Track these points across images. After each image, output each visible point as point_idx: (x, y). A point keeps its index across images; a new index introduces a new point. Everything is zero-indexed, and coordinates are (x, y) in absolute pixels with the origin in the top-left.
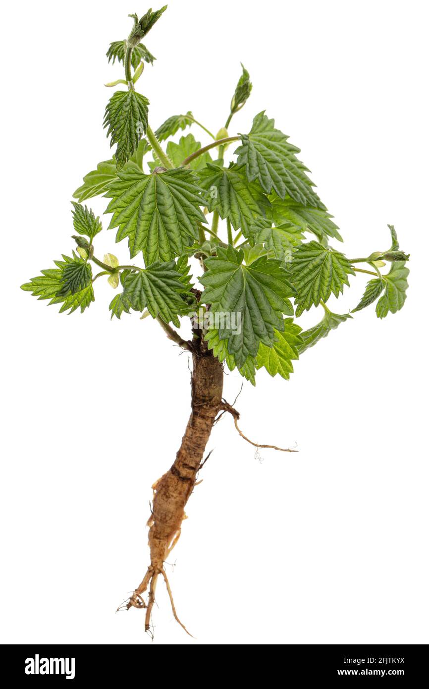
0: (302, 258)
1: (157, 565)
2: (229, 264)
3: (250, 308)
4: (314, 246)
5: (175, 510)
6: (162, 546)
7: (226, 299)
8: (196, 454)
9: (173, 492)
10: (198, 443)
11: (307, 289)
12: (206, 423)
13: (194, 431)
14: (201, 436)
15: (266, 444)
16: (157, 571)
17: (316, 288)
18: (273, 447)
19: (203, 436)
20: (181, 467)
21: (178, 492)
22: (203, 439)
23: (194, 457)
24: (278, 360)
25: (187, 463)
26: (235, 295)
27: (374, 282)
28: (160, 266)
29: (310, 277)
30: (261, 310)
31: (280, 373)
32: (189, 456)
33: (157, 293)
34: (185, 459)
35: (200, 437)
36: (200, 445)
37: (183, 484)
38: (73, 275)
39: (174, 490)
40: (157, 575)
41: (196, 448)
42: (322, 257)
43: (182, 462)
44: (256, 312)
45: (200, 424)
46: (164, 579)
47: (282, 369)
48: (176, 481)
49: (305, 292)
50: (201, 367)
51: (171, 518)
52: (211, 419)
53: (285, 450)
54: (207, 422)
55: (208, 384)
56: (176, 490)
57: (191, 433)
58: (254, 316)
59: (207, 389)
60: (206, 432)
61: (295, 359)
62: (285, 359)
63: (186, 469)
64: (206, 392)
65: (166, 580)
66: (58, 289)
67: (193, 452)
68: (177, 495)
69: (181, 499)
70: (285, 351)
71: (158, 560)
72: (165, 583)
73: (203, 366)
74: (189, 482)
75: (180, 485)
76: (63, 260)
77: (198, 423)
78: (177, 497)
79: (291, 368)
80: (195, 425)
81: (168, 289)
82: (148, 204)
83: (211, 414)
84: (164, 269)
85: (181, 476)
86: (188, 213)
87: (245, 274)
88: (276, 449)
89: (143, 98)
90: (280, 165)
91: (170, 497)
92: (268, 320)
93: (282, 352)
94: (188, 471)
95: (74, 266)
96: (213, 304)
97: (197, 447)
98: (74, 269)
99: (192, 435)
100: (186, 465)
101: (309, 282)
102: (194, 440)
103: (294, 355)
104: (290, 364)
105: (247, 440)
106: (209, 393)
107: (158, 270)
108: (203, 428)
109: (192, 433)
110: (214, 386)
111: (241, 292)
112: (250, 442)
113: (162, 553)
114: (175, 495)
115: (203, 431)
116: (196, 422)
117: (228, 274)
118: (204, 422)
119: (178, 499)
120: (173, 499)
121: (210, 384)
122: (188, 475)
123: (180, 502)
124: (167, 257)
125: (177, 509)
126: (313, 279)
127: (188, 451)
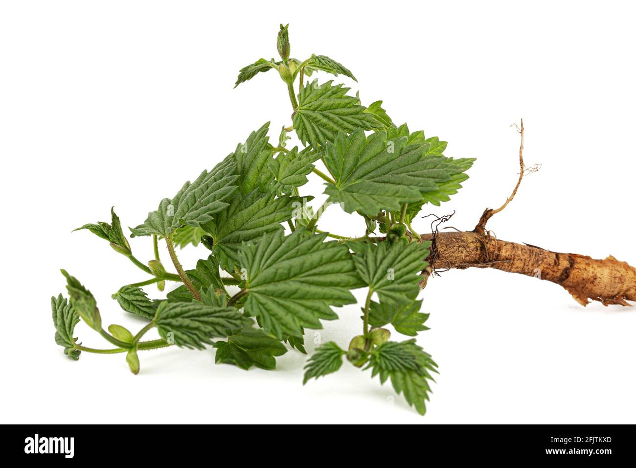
8: (541, 253)
9: (588, 272)
12: (505, 245)
13: (516, 257)
14: (520, 249)
15: (519, 162)
20: (559, 267)
25: (553, 261)
34: (550, 265)
37: (577, 263)
39: (586, 272)
43: (554, 267)
45: (507, 251)
48: (576, 270)
50: (447, 252)
55: (463, 243)
56: (586, 270)
57: (519, 261)
59: (469, 245)
63: (560, 262)
64: (472, 246)
73: (445, 250)
77: (507, 254)
80: (510, 257)
85: (569, 266)
86: (296, 244)
91: (595, 275)
99: (522, 260)
100: (555, 262)
102: (526, 256)
105: (517, 187)
108: (511, 248)
109: (519, 259)
112: (519, 183)
114: (591, 270)
115: (514, 247)
116: (505, 257)
118: (505, 247)
121: (463, 241)
127: (540, 262)
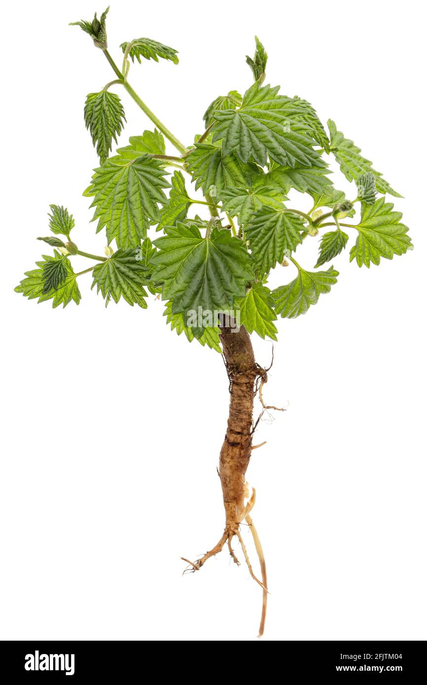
0: (257, 224)
1: (230, 527)
2: (185, 240)
3: (209, 280)
4: (266, 210)
5: (231, 474)
6: (231, 509)
7: (181, 275)
10: (238, 409)
11: (262, 253)
16: (231, 532)
17: (270, 250)
18: (273, 407)
19: (241, 402)
21: (230, 457)
22: (242, 404)
23: (238, 423)
24: (263, 323)
26: (192, 269)
27: (329, 235)
28: (124, 253)
29: (263, 241)
30: (221, 280)
31: (267, 335)
32: (233, 422)
33: (121, 279)
35: (240, 403)
36: (240, 410)
38: (50, 273)
40: (232, 537)
41: (237, 414)
42: (273, 219)
44: (215, 282)
46: (238, 539)
47: (267, 330)
49: (260, 256)
51: (230, 482)
52: (245, 385)
53: (280, 410)
54: (242, 389)
58: (213, 287)
60: (242, 398)
61: (275, 320)
62: (267, 320)
65: (240, 541)
66: (42, 287)
67: (235, 418)
68: (230, 460)
69: (234, 463)
70: (265, 313)
71: (231, 522)
72: (240, 543)
74: (239, 446)
75: (230, 450)
76: (43, 260)
78: (230, 461)
79: (275, 330)
81: (131, 274)
82: (117, 194)
83: (242, 381)
84: (128, 255)
87: (209, 246)
88: (275, 409)
89: (113, 96)
90: (265, 133)
92: (227, 288)
93: (264, 314)
94: (235, 436)
95: (50, 265)
96: (166, 281)
97: (238, 412)
98: (50, 267)
101: (264, 245)
103: (273, 316)
104: (273, 325)
106: (234, 361)
107: (123, 257)
110: (237, 353)
111: (199, 266)
113: (233, 515)
117: (186, 250)
119: (231, 463)
120: (227, 464)
122: (236, 440)
123: (234, 466)
124: (134, 240)
125: (233, 473)
126: (266, 243)
